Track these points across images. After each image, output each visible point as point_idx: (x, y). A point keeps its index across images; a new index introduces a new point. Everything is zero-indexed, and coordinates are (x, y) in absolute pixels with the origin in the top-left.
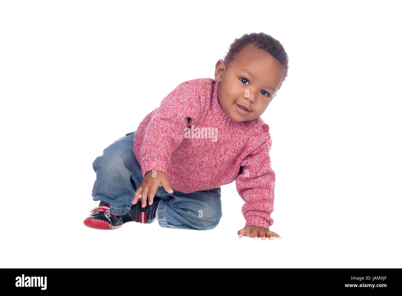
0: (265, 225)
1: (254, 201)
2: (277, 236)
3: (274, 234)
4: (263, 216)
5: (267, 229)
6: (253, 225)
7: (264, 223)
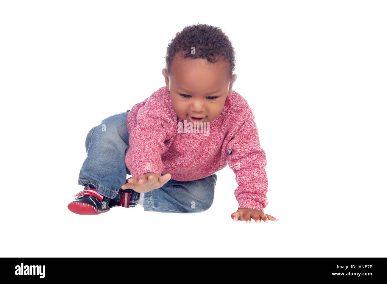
0: (259, 207)
1: (243, 183)
2: (272, 218)
3: (270, 218)
4: (254, 197)
5: (261, 212)
6: (245, 208)
7: (257, 205)
